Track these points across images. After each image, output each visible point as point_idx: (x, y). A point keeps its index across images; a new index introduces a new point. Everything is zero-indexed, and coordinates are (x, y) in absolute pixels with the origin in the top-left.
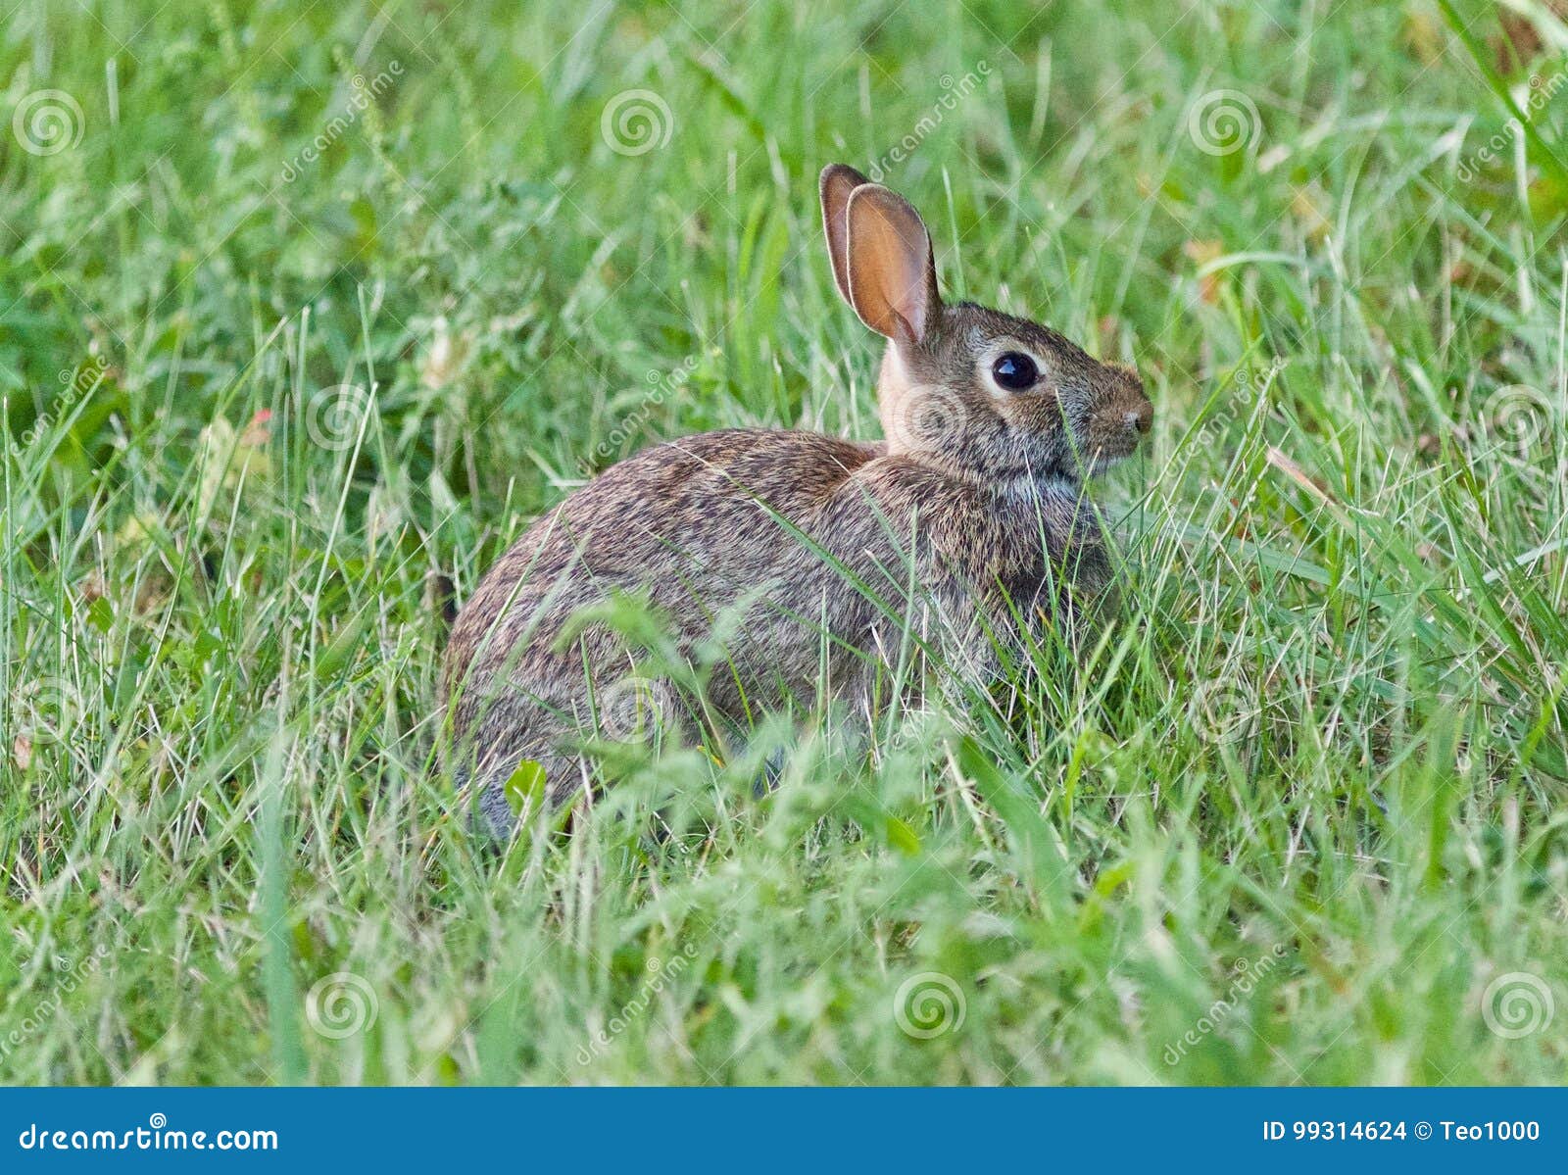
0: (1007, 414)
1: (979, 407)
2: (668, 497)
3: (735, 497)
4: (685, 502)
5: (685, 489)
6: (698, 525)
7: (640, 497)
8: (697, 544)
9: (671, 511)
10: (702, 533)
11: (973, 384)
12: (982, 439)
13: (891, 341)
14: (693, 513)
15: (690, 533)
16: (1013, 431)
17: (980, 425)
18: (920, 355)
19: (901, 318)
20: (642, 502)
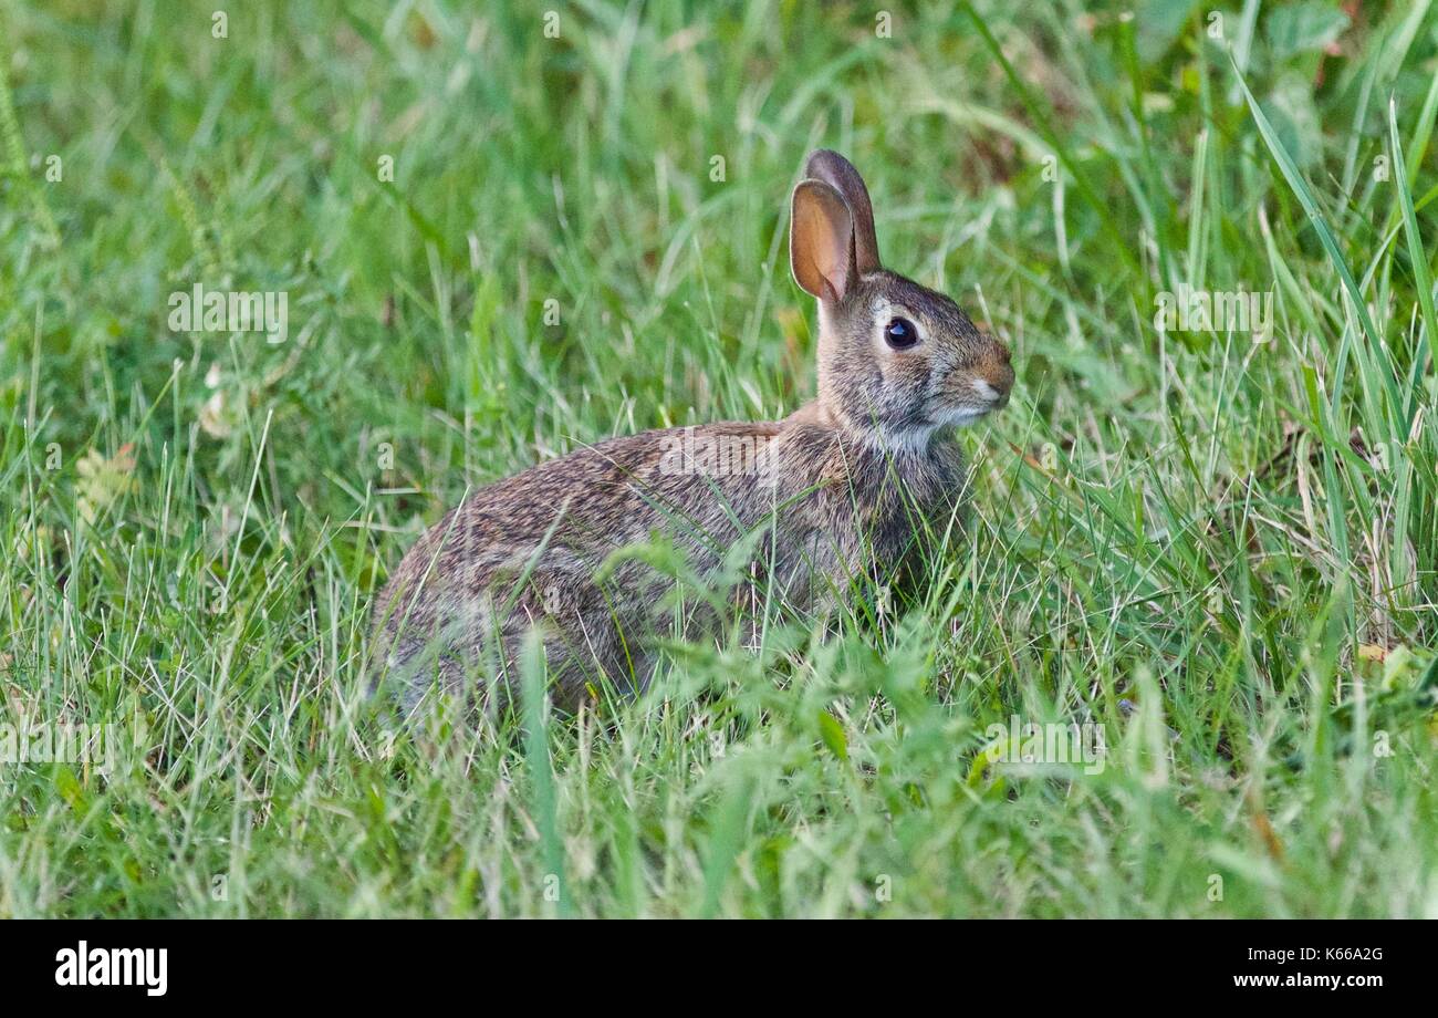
0: (885, 368)
1: (867, 357)
2: (613, 495)
3: (665, 486)
4: (626, 496)
5: (627, 486)
6: (637, 511)
7: (592, 494)
8: (637, 526)
9: (616, 505)
10: (641, 517)
11: (867, 340)
12: (863, 388)
13: (819, 300)
14: (632, 504)
15: (632, 518)
16: (885, 383)
17: (865, 375)
18: (840, 310)
19: (828, 282)
20: (593, 499)
